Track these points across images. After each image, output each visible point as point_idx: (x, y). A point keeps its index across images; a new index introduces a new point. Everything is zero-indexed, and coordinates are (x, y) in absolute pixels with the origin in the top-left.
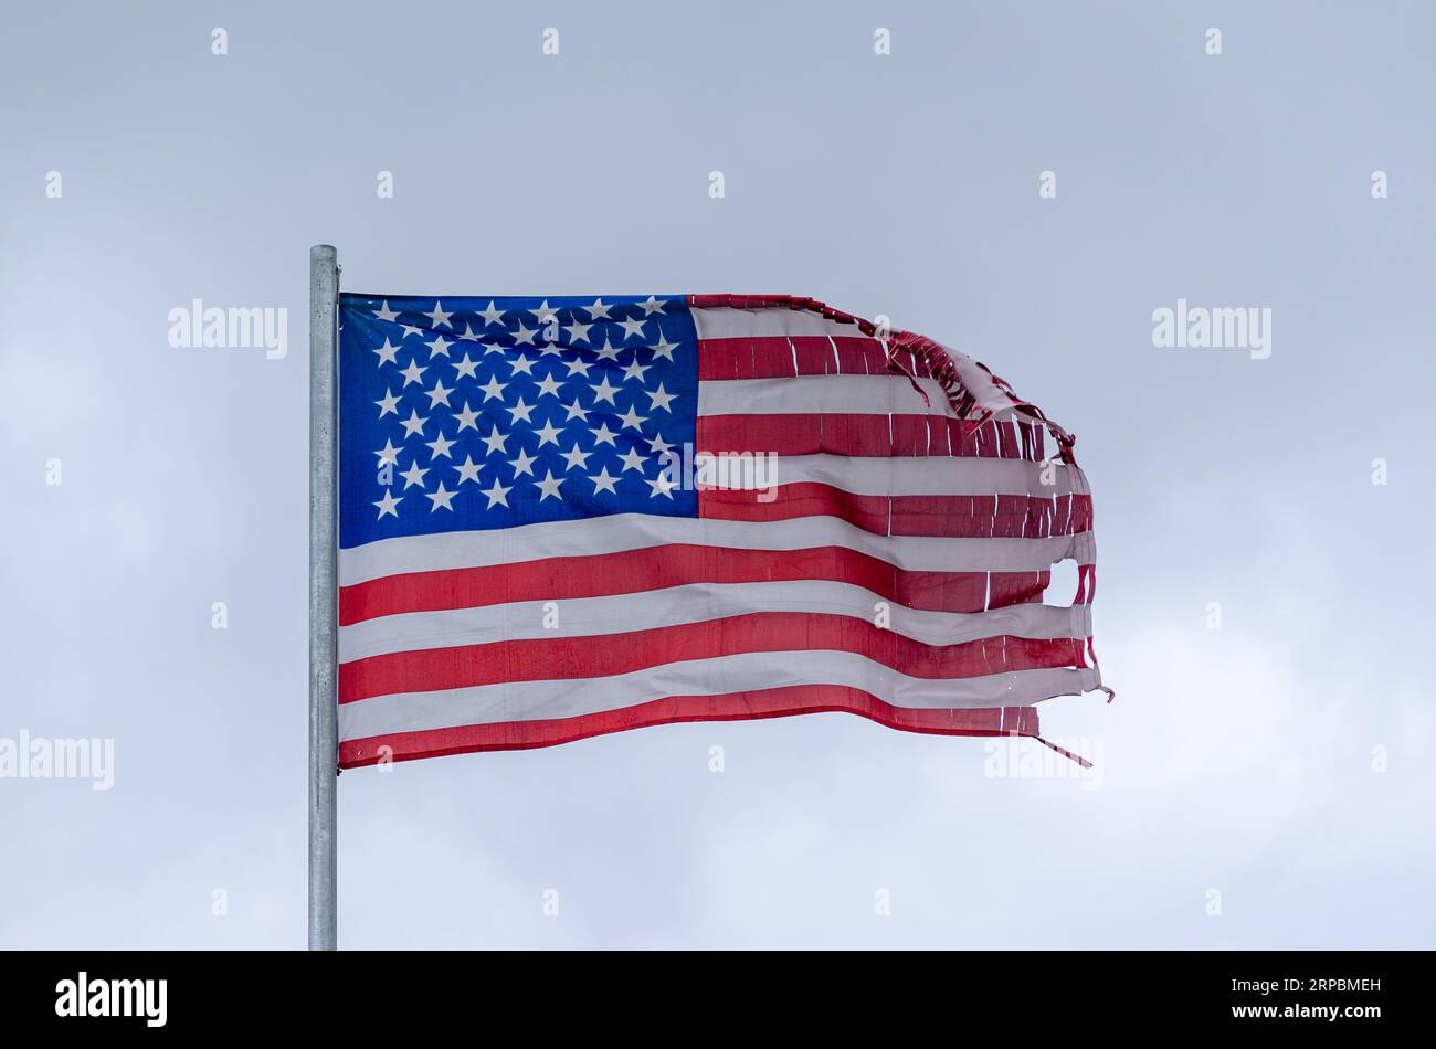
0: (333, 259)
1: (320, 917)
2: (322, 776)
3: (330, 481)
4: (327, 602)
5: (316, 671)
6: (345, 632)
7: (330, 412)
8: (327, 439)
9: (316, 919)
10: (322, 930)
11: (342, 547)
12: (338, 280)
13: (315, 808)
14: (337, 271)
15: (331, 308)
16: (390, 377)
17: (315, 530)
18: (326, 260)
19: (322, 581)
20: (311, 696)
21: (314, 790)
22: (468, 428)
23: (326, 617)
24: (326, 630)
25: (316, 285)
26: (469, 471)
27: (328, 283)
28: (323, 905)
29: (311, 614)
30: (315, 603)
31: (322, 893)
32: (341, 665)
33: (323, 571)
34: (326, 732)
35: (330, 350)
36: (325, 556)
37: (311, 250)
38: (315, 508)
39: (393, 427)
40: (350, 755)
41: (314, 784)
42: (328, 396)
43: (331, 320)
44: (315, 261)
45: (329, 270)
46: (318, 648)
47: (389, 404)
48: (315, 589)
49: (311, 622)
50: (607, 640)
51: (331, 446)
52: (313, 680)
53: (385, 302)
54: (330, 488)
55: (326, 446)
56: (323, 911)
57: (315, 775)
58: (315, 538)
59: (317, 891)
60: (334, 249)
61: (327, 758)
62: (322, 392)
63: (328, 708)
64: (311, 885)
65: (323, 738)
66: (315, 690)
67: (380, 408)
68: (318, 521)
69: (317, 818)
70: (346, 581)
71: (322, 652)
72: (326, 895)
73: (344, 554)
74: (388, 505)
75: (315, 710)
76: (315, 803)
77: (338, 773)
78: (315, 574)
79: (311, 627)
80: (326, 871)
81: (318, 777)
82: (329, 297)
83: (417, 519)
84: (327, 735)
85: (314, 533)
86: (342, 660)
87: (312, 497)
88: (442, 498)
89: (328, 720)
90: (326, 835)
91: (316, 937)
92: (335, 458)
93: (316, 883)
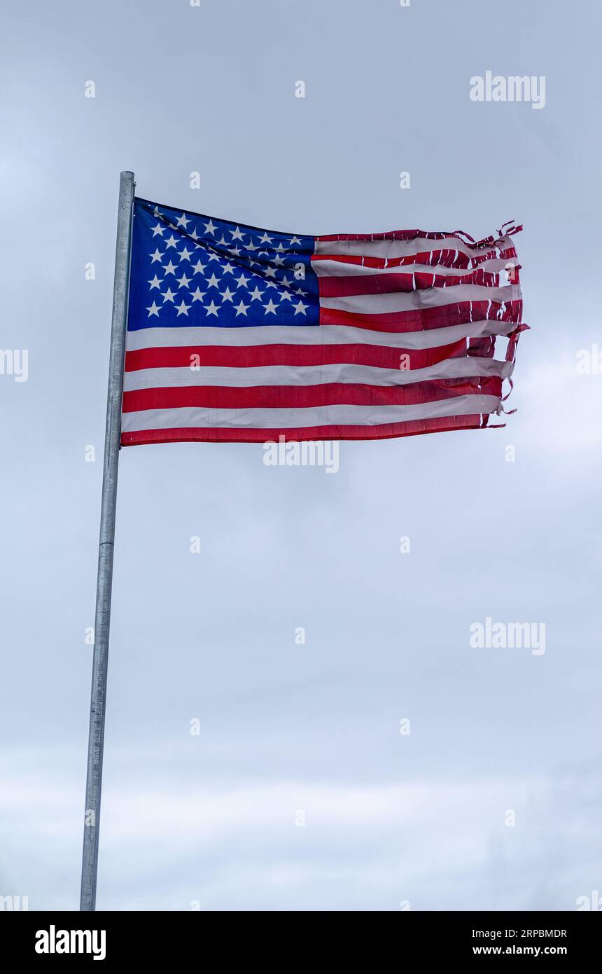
0: (132, 179)
1: (107, 523)
2: (111, 449)
3: (124, 295)
4: (119, 359)
5: (111, 395)
6: (127, 375)
7: (126, 259)
8: (124, 273)
9: (104, 525)
10: (108, 530)
11: (128, 330)
12: (134, 190)
13: (107, 467)
14: (134, 185)
15: (129, 205)
16: (159, 243)
17: (115, 321)
18: (128, 180)
19: (117, 348)
20: (108, 408)
21: (107, 457)
22: (199, 273)
23: (118, 367)
24: (118, 374)
25: (122, 192)
26: (198, 295)
27: (128, 191)
28: (108, 517)
29: (110, 364)
30: (113, 359)
31: (108, 511)
32: (125, 393)
33: (117, 343)
34: (116, 427)
35: (128, 227)
36: (119, 335)
37: (121, 173)
38: (116, 310)
39: (158, 269)
40: (127, 439)
41: (107, 453)
42: (125, 251)
43: (129, 210)
44: (122, 179)
45: (130, 184)
46: (113, 383)
47: (157, 256)
48: (113, 352)
49: (110, 369)
50: (264, 389)
51: (125, 277)
52: (110, 399)
53: (157, 207)
54: (124, 299)
55: (123, 277)
56: (108, 520)
57: (107, 449)
58: (115, 325)
59: (105, 510)
60: (133, 174)
61: (114, 440)
62: (123, 249)
63: (116, 414)
64: (102, 506)
65: (114, 430)
66: (110, 405)
67: (152, 258)
68: (117, 316)
69: (108, 472)
70: (130, 348)
71: (115, 385)
72: (110, 511)
73: (129, 334)
74: (154, 310)
75: (110, 415)
76: (107, 463)
77: (120, 448)
78: (114, 344)
79: (110, 371)
80: (111, 499)
81: (109, 450)
82: (129, 199)
83: (169, 319)
84: (115, 428)
85: (115, 323)
86: (126, 390)
87: (114, 303)
88: (183, 309)
89: (116, 420)
90: (112, 481)
91: (104, 534)
92: (127, 283)
93: (106, 505)
